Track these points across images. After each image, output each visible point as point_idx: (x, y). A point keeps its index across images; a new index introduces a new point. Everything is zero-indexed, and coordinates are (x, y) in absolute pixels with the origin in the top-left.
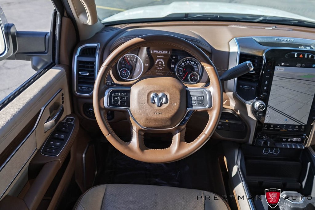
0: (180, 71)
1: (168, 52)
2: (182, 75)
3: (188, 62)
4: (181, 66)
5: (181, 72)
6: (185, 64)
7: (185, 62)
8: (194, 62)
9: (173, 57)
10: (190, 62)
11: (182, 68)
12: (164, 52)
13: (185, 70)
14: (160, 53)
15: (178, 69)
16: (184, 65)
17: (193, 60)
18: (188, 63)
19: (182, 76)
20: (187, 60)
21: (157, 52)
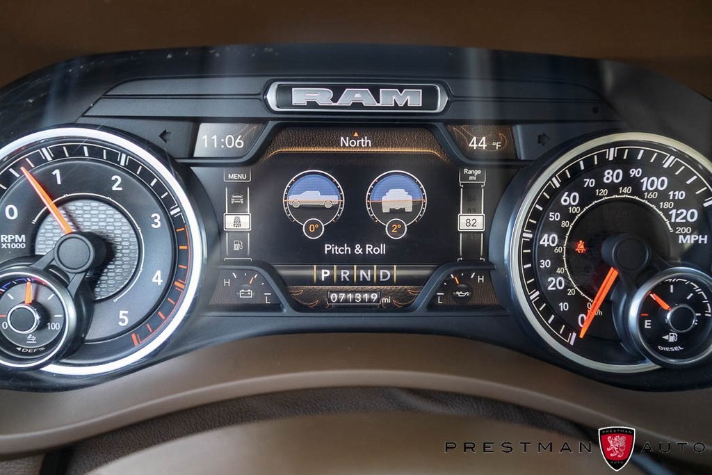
0: (545, 264)
1: (430, 97)
2: (561, 295)
3: (610, 176)
4: (554, 216)
5: (552, 272)
6: (587, 196)
7: (590, 182)
8: (669, 172)
9: (473, 144)
10: (634, 172)
11: (562, 233)
12: (390, 98)
13: (581, 247)
14: (357, 105)
15: (530, 252)
16: (581, 205)
17: (661, 158)
18: (613, 188)
19: (564, 306)
20: (605, 163)
21: (322, 97)
